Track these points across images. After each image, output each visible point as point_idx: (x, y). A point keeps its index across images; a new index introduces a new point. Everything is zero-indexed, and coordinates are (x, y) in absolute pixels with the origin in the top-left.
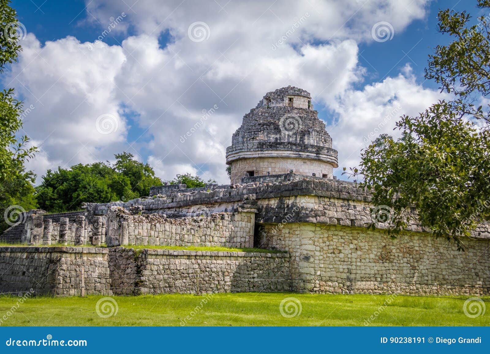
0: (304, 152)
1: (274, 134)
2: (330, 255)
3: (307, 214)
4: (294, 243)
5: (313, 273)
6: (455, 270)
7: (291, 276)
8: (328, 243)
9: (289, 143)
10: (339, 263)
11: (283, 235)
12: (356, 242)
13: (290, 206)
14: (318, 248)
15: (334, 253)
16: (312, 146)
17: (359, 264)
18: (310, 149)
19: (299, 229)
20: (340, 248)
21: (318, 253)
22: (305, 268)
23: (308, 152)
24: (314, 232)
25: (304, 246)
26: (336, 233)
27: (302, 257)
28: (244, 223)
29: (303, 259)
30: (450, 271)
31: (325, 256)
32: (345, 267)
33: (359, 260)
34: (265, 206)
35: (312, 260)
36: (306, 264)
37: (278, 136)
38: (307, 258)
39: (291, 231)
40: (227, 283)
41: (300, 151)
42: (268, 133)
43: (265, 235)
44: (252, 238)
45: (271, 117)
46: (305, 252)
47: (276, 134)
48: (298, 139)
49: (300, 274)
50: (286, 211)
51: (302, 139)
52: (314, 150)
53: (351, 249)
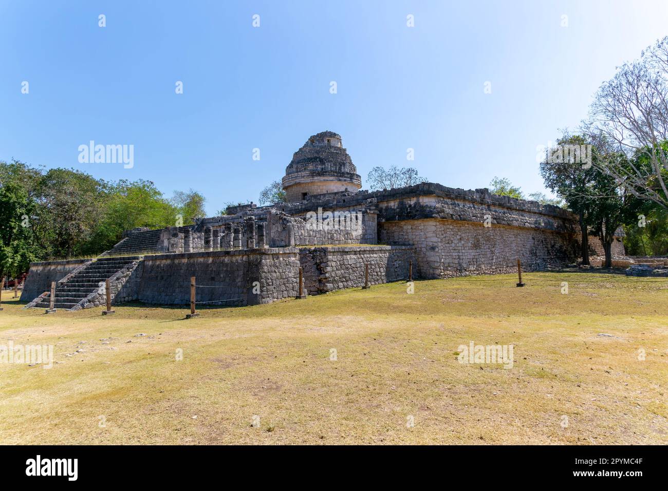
0: (342, 177)
1: (320, 165)
2: (446, 245)
3: (431, 211)
4: (418, 237)
5: (439, 261)
6: (513, 252)
7: (418, 264)
8: (444, 235)
9: (332, 171)
10: (452, 251)
11: (404, 231)
12: (459, 233)
13: (413, 206)
14: (439, 240)
15: (448, 243)
16: (348, 173)
17: (463, 251)
18: (346, 175)
19: (422, 225)
20: (452, 239)
21: (440, 244)
22: (432, 257)
23: (345, 177)
24: (436, 226)
25: (429, 238)
26: (448, 226)
27: (428, 248)
28: (370, 222)
29: (430, 249)
30: (511, 253)
31: (444, 246)
32: (456, 254)
33: (463, 248)
34: (384, 208)
35: (437, 250)
36: (432, 253)
37: (323, 166)
38: (433, 248)
39: (414, 227)
40: (383, 274)
41: (340, 176)
42: (316, 165)
43: (385, 232)
44: (376, 235)
45: (316, 153)
46: (431, 244)
47: (322, 166)
48: (337, 169)
49: (428, 262)
50: (409, 210)
51: (340, 169)
52: (349, 176)
53: (458, 240)
